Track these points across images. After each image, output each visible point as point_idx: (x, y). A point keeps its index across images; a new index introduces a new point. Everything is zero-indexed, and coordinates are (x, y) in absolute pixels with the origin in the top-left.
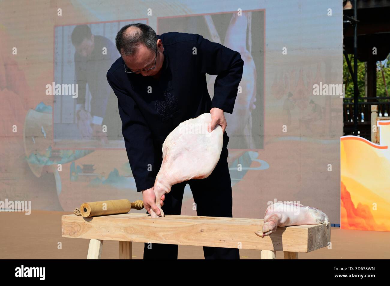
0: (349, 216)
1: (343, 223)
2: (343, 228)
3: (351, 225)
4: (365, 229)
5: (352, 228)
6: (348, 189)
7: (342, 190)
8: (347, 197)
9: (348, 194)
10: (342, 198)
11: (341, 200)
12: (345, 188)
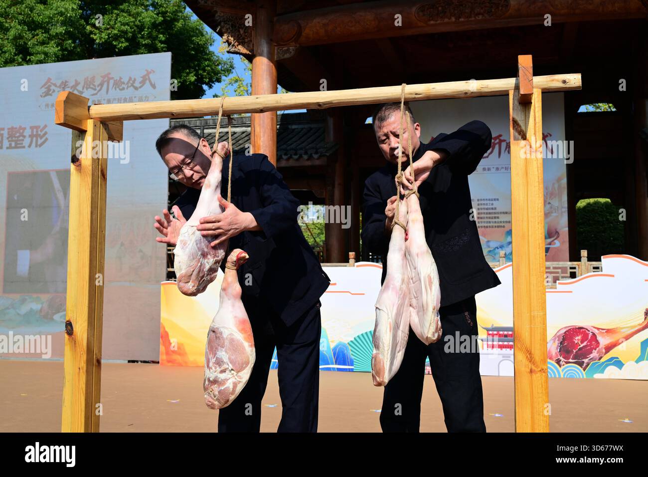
0: (167, 353)
1: (163, 360)
2: (162, 364)
3: (169, 361)
4: (180, 365)
5: (170, 364)
6: (167, 329)
7: (162, 330)
8: (165, 337)
9: (167, 334)
10: (162, 337)
11: (161, 339)
12: (164, 328)
